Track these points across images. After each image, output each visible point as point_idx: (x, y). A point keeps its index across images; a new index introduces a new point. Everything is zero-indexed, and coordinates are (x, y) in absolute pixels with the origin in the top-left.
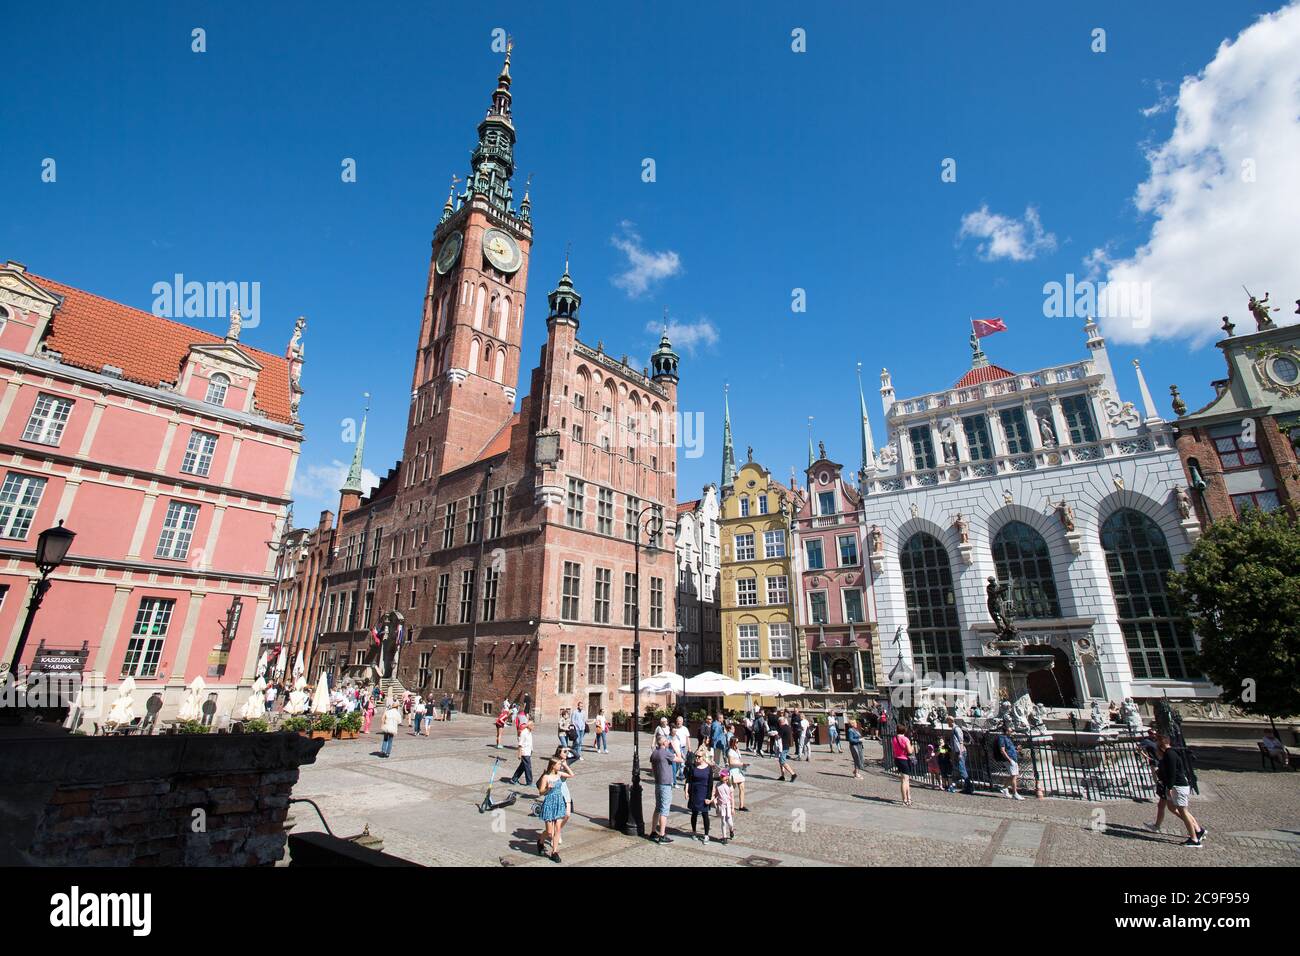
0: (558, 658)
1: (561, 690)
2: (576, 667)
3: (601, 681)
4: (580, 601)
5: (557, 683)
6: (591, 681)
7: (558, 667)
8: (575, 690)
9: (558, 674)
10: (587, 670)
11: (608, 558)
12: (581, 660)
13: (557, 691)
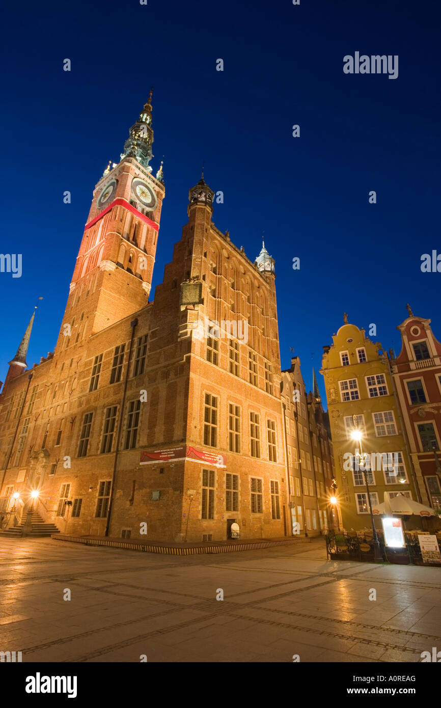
0: (201, 483)
1: (204, 516)
2: (216, 493)
3: (235, 509)
4: (218, 429)
5: (200, 507)
6: (228, 509)
7: (201, 491)
8: (216, 516)
9: (201, 500)
10: (224, 495)
11: (238, 396)
12: (220, 486)
13: (200, 517)
